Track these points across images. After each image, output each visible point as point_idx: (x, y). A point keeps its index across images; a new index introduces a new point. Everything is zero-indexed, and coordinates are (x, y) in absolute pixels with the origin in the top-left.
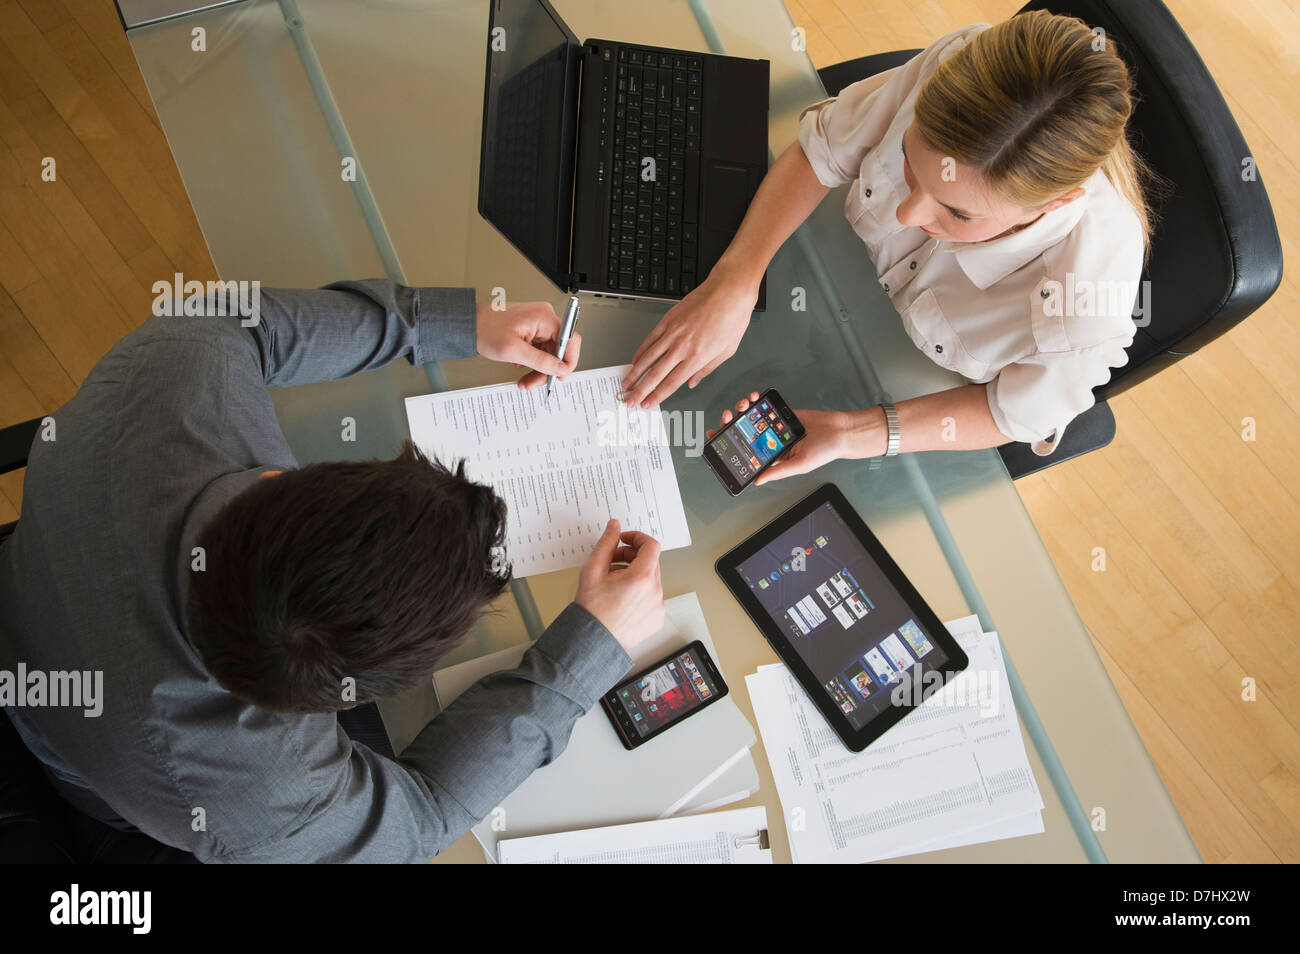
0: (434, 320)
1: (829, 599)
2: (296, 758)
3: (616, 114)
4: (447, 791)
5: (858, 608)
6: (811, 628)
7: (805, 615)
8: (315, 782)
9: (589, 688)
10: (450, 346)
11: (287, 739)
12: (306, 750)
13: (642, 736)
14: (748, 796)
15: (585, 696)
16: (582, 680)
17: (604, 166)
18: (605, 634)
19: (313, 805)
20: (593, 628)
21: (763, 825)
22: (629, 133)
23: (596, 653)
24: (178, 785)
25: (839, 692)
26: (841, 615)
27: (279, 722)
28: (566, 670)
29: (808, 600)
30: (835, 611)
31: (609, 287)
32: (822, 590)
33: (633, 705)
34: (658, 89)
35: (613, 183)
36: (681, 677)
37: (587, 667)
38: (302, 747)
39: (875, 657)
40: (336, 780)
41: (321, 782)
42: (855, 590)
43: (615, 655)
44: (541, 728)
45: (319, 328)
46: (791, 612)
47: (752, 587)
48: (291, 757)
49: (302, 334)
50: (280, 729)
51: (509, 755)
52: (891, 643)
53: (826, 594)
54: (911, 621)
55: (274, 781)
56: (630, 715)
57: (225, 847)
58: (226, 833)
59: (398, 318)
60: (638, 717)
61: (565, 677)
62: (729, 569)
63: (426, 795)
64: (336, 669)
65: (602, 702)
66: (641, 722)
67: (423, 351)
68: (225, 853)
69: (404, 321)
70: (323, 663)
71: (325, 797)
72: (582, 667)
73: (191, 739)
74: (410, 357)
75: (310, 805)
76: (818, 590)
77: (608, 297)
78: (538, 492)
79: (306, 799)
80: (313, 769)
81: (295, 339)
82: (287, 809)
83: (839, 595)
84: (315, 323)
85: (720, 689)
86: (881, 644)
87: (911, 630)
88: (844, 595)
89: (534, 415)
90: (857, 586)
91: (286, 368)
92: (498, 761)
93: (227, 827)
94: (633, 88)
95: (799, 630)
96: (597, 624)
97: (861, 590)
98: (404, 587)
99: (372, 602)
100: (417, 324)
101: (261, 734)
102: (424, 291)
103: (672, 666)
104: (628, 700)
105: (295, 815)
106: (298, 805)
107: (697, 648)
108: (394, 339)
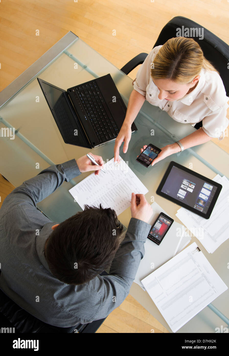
0: (68, 170)
1: (185, 187)
2: (93, 291)
3: (82, 103)
4: (125, 276)
5: (192, 186)
6: (184, 196)
7: (181, 194)
8: (100, 294)
9: (144, 236)
10: (74, 174)
11: (88, 288)
12: (94, 288)
13: (160, 240)
14: (190, 241)
15: (144, 238)
16: (142, 235)
17: (86, 116)
18: (142, 222)
19: (102, 300)
20: (139, 222)
21: (197, 246)
22: (87, 105)
23: (142, 227)
24: (69, 313)
25: (197, 207)
26: (189, 190)
27: (85, 285)
28: (137, 235)
29: (180, 190)
30: (187, 190)
31: (101, 142)
32: (182, 186)
33: (155, 234)
34: (89, 92)
35: (89, 119)
36: (162, 222)
37: (141, 232)
38: (93, 288)
39: (201, 195)
40: (104, 290)
41: (101, 293)
42: (189, 182)
43: (146, 226)
44: (138, 251)
45: (43, 185)
46: (178, 195)
47: (167, 194)
48: (92, 292)
49: (40, 189)
50: (86, 287)
51: (134, 261)
52: (203, 190)
53: (184, 187)
54: (205, 183)
55: (91, 300)
56: (155, 237)
57: (87, 320)
58: (86, 317)
59: (60, 173)
60: (157, 236)
61: (138, 237)
62: (159, 192)
63: (121, 279)
64: (93, 268)
65: (148, 238)
66: (158, 237)
67: (68, 178)
68: (88, 321)
69: (61, 173)
70: (90, 268)
71: (103, 296)
72: (140, 232)
73: (67, 300)
74: (66, 180)
75: (101, 300)
76: (181, 187)
77: (101, 145)
78: (109, 197)
79: (100, 299)
80: (98, 291)
81: (39, 191)
82: (97, 304)
83: (186, 186)
84: (41, 185)
85: (172, 221)
86: (201, 192)
87: (206, 185)
88: (187, 185)
89: (99, 180)
90: (189, 181)
91: (40, 197)
92: (132, 264)
93: (85, 316)
94: (83, 95)
95: (182, 198)
96: (139, 221)
97: (191, 182)
98: (102, 241)
99: (96, 249)
100: (64, 172)
101: (82, 291)
102: (63, 164)
103: (159, 221)
104: (153, 234)
105: (99, 305)
106: (99, 302)
107: (162, 214)
108: (61, 179)
